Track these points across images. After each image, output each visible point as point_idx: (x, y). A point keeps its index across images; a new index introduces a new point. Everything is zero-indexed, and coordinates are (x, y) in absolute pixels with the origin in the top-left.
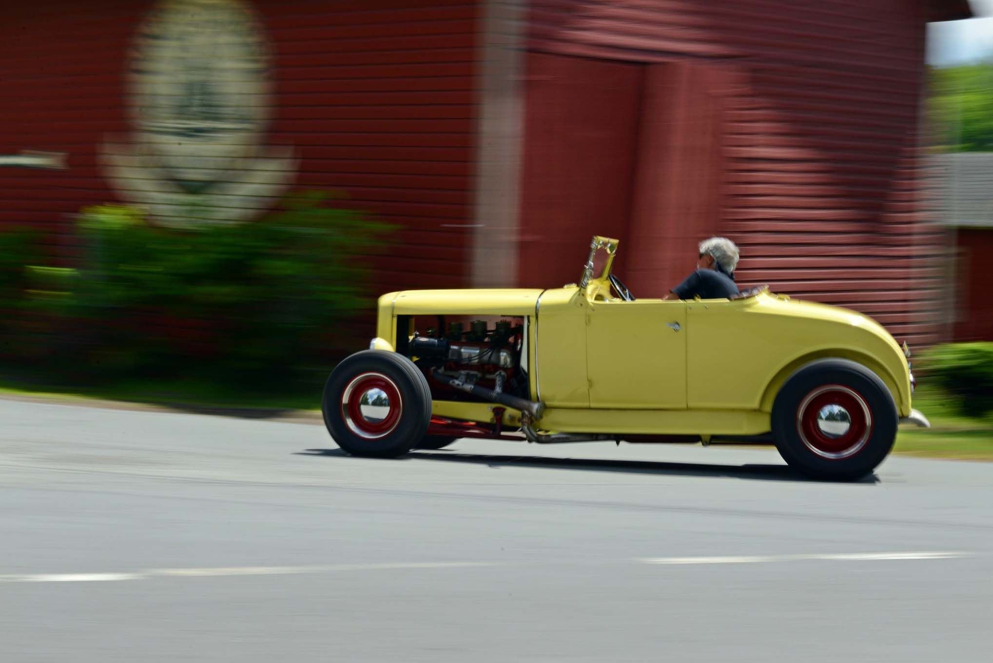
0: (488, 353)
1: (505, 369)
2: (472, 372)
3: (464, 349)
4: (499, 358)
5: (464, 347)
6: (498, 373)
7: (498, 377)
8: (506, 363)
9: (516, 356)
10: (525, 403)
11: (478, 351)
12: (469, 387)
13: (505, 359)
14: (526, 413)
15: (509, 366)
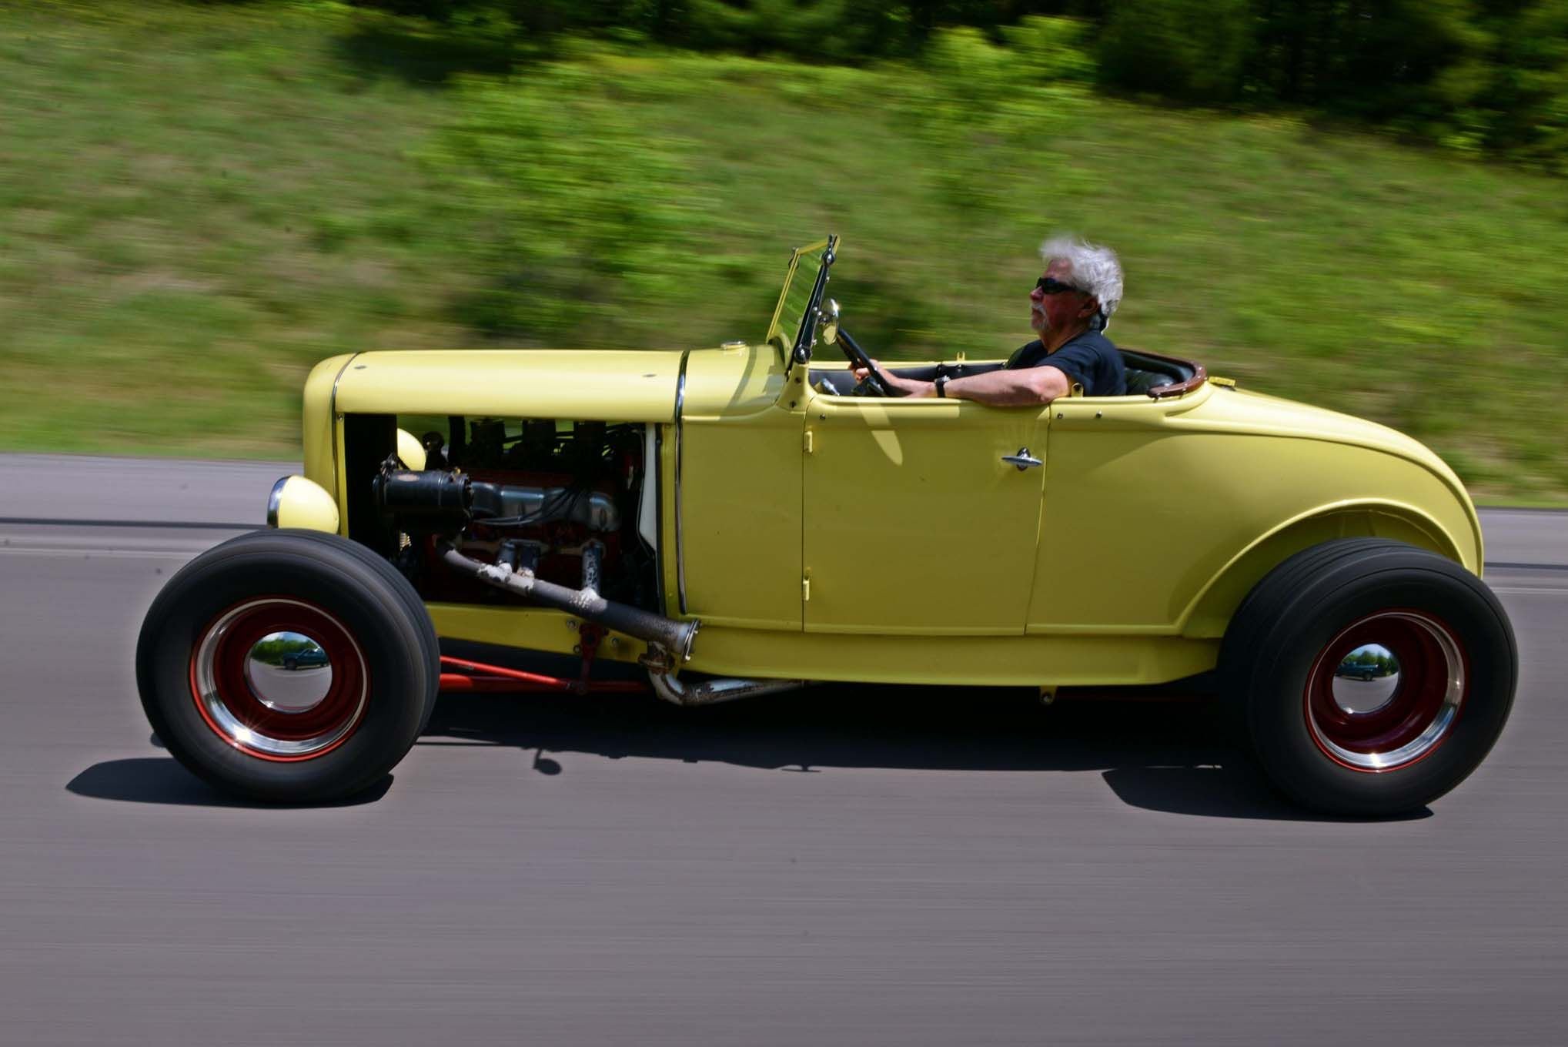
0: (566, 500)
1: (601, 535)
2: (529, 543)
3: (505, 490)
4: (588, 509)
5: (504, 487)
6: (587, 544)
7: (587, 553)
8: (603, 522)
9: (628, 506)
10: (656, 623)
11: (541, 496)
12: (526, 579)
13: (603, 511)
14: (659, 646)
15: (611, 529)
